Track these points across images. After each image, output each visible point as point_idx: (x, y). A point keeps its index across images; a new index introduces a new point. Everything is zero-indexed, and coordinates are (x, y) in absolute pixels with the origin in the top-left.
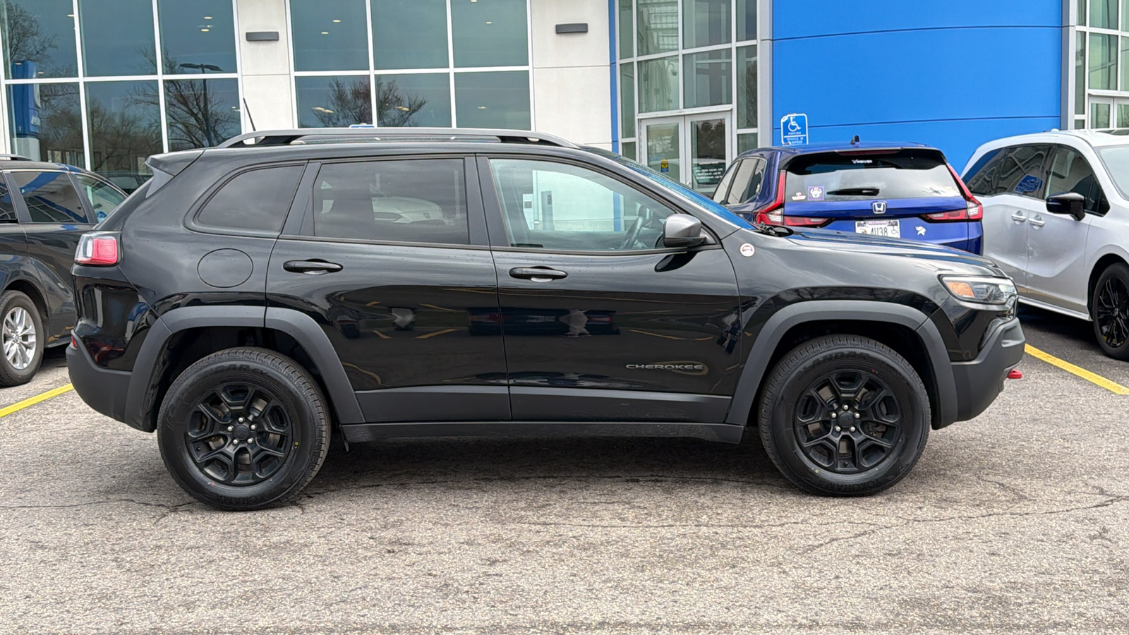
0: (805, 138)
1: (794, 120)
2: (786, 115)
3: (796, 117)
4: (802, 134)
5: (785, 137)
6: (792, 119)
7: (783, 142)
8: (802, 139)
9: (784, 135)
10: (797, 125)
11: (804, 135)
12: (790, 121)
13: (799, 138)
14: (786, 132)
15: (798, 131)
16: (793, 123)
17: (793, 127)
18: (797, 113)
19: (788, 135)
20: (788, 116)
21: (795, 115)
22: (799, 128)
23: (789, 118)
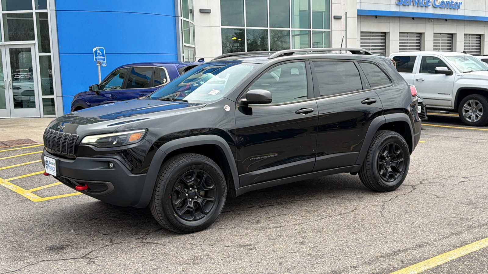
0: (104, 59)
1: (99, 50)
2: (95, 47)
3: (100, 49)
4: (103, 57)
5: (96, 58)
6: (98, 49)
7: (95, 60)
8: (103, 59)
9: (95, 57)
10: (100, 52)
11: (104, 58)
12: (97, 51)
13: (102, 58)
14: (96, 56)
15: (101, 55)
16: (99, 51)
17: (99, 54)
18: (100, 47)
19: (97, 57)
20: (97, 48)
21: (99, 48)
22: (102, 54)
23: (97, 49)
